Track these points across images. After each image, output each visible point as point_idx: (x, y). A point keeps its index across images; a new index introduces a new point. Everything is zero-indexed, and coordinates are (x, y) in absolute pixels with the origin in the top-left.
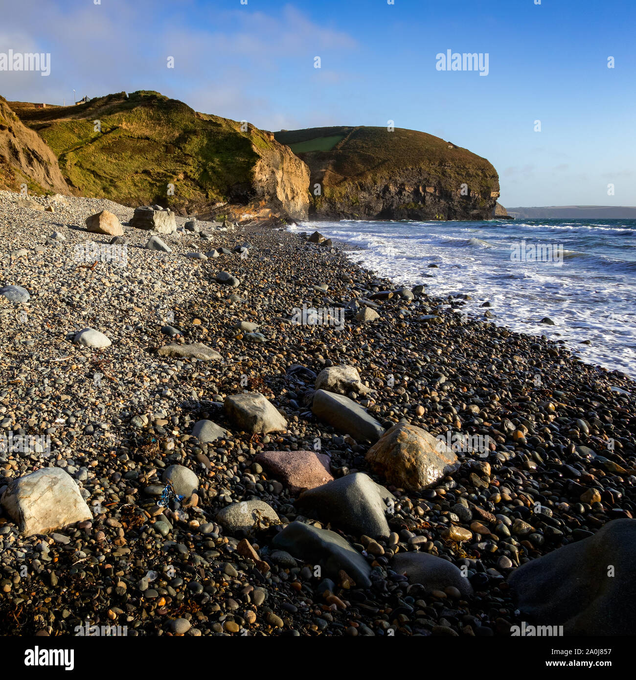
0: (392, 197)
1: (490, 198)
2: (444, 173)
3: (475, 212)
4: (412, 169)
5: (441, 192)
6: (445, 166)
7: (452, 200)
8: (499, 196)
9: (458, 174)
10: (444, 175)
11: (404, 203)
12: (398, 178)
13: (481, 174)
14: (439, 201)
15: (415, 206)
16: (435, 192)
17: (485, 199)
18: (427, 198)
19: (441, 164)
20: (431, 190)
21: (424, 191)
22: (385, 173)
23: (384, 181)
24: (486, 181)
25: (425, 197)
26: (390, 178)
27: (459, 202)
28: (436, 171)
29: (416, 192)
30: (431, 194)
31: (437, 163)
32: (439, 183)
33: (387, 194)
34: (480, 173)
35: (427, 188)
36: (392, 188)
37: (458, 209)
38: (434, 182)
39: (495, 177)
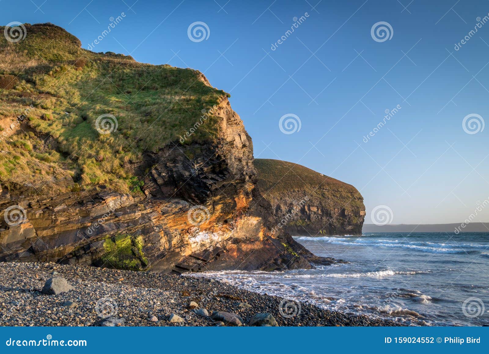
0: (284, 215)
1: (360, 216)
2: (323, 195)
3: (349, 228)
4: (298, 191)
5: (322, 211)
6: (323, 189)
7: (332, 217)
8: (365, 214)
9: (334, 196)
10: (324, 197)
11: (293, 220)
12: (287, 198)
13: (351, 196)
14: (321, 218)
15: (303, 223)
16: (318, 210)
17: (356, 217)
18: (312, 216)
19: (320, 188)
20: (315, 209)
21: (309, 210)
22: (277, 194)
23: (276, 200)
24: (355, 202)
25: (310, 215)
26: (281, 199)
27: (337, 219)
28: (316, 193)
29: (303, 211)
30: (315, 213)
31: (317, 187)
32: (320, 203)
33: (279, 212)
34: (349, 195)
35: (311, 208)
36: (284, 208)
37: (337, 225)
38: (316, 203)
39: (361, 199)
